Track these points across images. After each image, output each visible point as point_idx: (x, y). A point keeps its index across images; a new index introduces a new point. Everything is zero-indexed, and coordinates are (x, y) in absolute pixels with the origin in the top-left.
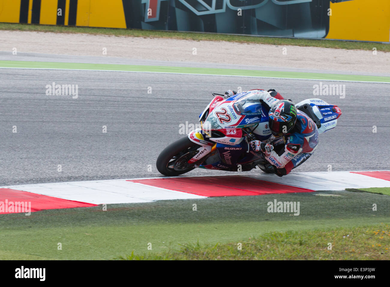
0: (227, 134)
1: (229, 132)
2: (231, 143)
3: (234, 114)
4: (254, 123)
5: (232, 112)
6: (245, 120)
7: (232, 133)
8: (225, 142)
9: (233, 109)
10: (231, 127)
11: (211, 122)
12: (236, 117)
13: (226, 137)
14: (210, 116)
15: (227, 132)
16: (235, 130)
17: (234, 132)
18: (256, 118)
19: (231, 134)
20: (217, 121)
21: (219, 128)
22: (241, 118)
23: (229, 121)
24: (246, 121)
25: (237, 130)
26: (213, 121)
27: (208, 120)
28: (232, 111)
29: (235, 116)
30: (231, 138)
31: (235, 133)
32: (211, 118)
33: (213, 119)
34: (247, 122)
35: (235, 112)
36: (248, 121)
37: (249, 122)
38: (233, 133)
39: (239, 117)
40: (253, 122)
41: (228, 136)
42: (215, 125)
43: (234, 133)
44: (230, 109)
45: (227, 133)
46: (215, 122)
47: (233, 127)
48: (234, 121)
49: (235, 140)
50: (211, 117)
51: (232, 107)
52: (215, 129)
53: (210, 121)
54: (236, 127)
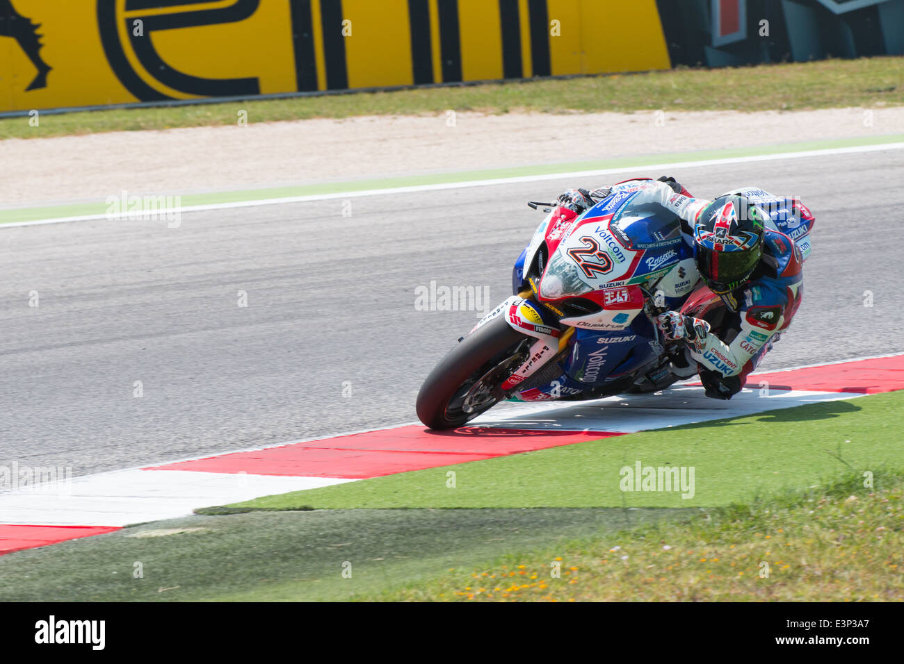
0: (607, 303)
1: (612, 299)
2: (616, 324)
3: (616, 250)
4: (669, 265)
5: (612, 245)
6: (647, 262)
7: (619, 299)
8: (602, 325)
9: (612, 236)
10: (615, 282)
11: (561, 276)
12: (622, 256)
13: (604, 312)
14: (555, 261)
15: (606, 298)
16: (624, 290)
17: (623, 295)
18: (670, 254)
19: (616, 302)
20: (577, 273)
21: (587, 290)
22: (636, 259)
23: (606, 268)
24: (650, 265)
25: (630, 289)
26: (566, 274)
27: (552, 273)
28: (610, 241)
29: (620, 255)
30: (616, 312)
31: (626, 299)
32: (560, 268)
33: (566, 269)
34: (652, 267)
35: (618, 244)
36: (653, 263)
37: (656, 266)
38: (622, 300)
39: (630, 255)
40: (665, 265)
41: (609, 308)
42: (574, 284)
43: (624, 297)
44: (605, 237)
45: (607, 300)
46: (574, 277)
47: (619, 284)
48: (620, 268)
49: (627, 316)
50: (559, 263)
51: (608, 233)
52: (573, 295)
53: (557, 274)
54: (626, 281)
